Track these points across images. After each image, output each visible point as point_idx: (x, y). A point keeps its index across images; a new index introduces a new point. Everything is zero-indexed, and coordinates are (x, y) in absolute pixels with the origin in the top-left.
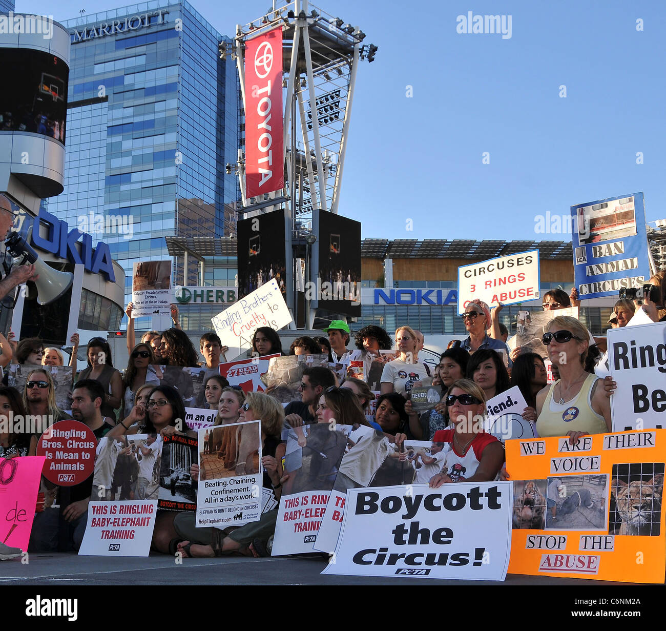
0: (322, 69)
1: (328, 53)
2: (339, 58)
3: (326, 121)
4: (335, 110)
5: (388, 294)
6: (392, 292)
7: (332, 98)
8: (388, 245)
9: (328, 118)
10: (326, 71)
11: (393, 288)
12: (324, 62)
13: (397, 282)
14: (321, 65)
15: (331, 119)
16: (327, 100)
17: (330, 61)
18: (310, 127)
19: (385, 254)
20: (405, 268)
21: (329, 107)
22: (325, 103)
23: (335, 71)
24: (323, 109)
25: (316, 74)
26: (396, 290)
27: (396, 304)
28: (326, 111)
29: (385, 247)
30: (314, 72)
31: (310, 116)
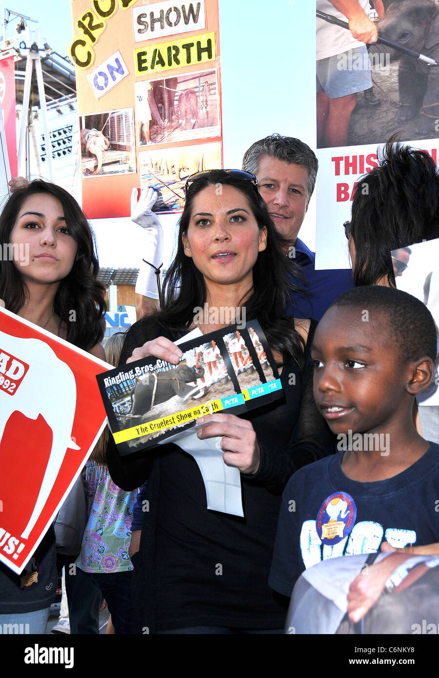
0: (55, 103)
1: (60, 88)
2: (71, 94)
3: (59, 155)
4: (68, 145)
5: (113, 318)
6: (117, 315)
7: (65, 132)
8: (113, 272)
9: (61, 152)
10: (58, 106)
11: (117, 312)
12: (57, 96)
13: (121, 307)
14: (55, 99)
15: (64, 153)
16: (60, 134)
17: (62, 96)
18: (43, 159)
19: (110, 281)
20: (127, 294)
21: (62, 141)
22: (58, 137)
23: (67, 106)
24: (56, 142)
25: (49, 107)
26: (120, 314)
27: (120, 326)
28: (59, 144)
29: (110, 274)
30: (48, 105)
31: (43, 149)
